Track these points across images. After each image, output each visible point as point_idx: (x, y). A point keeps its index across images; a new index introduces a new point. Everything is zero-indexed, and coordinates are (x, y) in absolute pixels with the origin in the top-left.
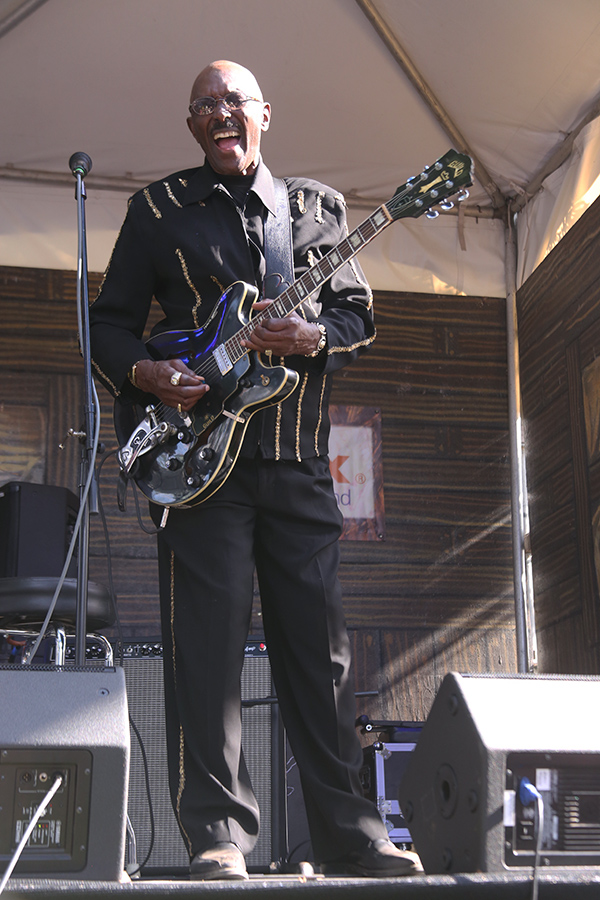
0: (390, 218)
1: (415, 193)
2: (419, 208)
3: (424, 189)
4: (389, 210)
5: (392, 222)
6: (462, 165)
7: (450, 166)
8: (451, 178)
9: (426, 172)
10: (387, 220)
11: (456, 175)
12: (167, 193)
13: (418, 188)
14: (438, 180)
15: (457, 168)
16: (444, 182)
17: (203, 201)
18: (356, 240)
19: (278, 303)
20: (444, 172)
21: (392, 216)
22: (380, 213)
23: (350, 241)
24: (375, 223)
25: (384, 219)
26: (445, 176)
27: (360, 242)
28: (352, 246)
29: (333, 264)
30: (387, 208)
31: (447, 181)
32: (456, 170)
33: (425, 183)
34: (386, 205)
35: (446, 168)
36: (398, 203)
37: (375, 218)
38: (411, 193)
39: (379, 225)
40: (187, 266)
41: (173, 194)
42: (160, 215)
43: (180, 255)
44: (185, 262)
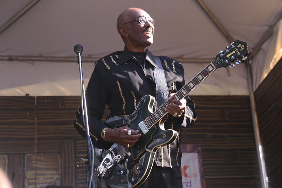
0: (215, 68)
1: (225, 57)
2: (227, 64)
3: (228, 56)
4: (214, 65)
5: (216, 69)
6: (243, 46)
7: (238, 46)
9: (228, 49)
11: (241, 50)
12: (112, 60)
13: (226, 55)
14: (234, 52)
16: (236, 53)
17: (127, 62)
18: (200, 77)
20: (236, 49)
21: (216, 67)
22: (210, 66)
23: (198, 77)
24: (208, 70)
25: (212, 69)
26: (236, 50)
27: (202, 78)
28: (199, 80)
29: (191, 87)
30: (213, 64)
31: (238, 52)
32: (241, 48)
33: (228, 53)
34: (212, 63)
35: (236, 47)
36: (218, 62)
37: (208, 68)
38: (222, 58)
39: (210, 71)
40: (121, 88)
41: (114, 60)
42: (110, 68)
43: (118, 83)
44: (120, 86)
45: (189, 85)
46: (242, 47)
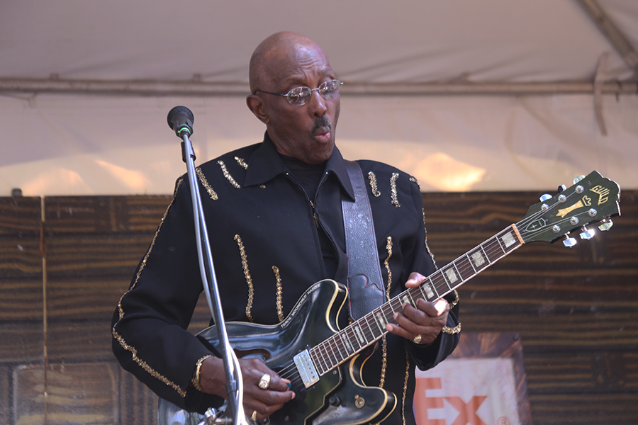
0: (522, 241)
1: (552, 216)
3: (563, 213)
4: (521, 232)
5: (524, 245)
6: (607, 191)
7: (593, 190)
8: (594, 205)
9: (565, 193)
10: (518, 242)
11: (600, 202)
12: (222, 172)
13: (556, 210)
14: (579, 205)
16: (585, 208)
17: (264, 184)
18: (479, 260)
19: (378, 314)
20: (586, 196)
21: (524, 239)
22: (509, 234)
23: (471, 258)
24: (503, 243)
25: (515, 241)
26: (586, 201)
27: (483, 261)
28: (475, 266)
29: (449, 282)
30: (519, 229)
31: (590, 207)
32: (601, 197)
33: (564, 205)
34: (517, 226)
35: (587, 192)
36: (531, 225)
37: (504, 238)
38: (545, 215)
39: (507, 246)
40: (246, 254)
41: (230, 173)
42: (216, 197)
43: (239, 240)
44: (245, 249)
45: (445, 275)
46: (602, 194)
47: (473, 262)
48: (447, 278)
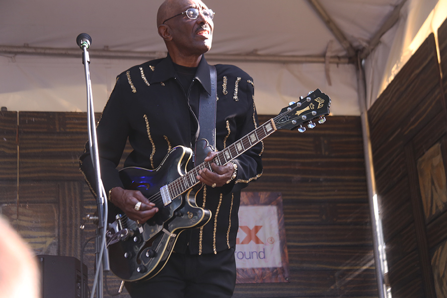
0: (275, 129)
1: (293, 114)
2: (294, 126)
3: (298, 113)
4: (275, 123)
5: (276, 131)
6: (323, 101)
7: (316, 100)
8: (315, 109)
9: (300, 101)
10: (273, 129)
11: (319, 107)
12: (141, 75)
13: (295, 111)
14: (307, 108)
15: (320, 102)
16: (311, 110)
17: (164, 82)
18: (253, 138)
20: (312, 104)
21: (276, 127)
22: (269, 124)
23: (250, 137)
24: (266, 129)
26: (312, 106)
27: (255, 139)
29: (238, 150)
31: (313, 110)
32: (319, 104)
33: (300, 108)
34: (274, 120)
35: (313, 101)
36: (281, 120)
37: (266, 127)
38: (290, 114)
39: (268, 131)
41: (145, 76)
42: (135, 91)
43: (146, 118)
45: (236, 146)
47: (250, 140)
48: (237, 148)
